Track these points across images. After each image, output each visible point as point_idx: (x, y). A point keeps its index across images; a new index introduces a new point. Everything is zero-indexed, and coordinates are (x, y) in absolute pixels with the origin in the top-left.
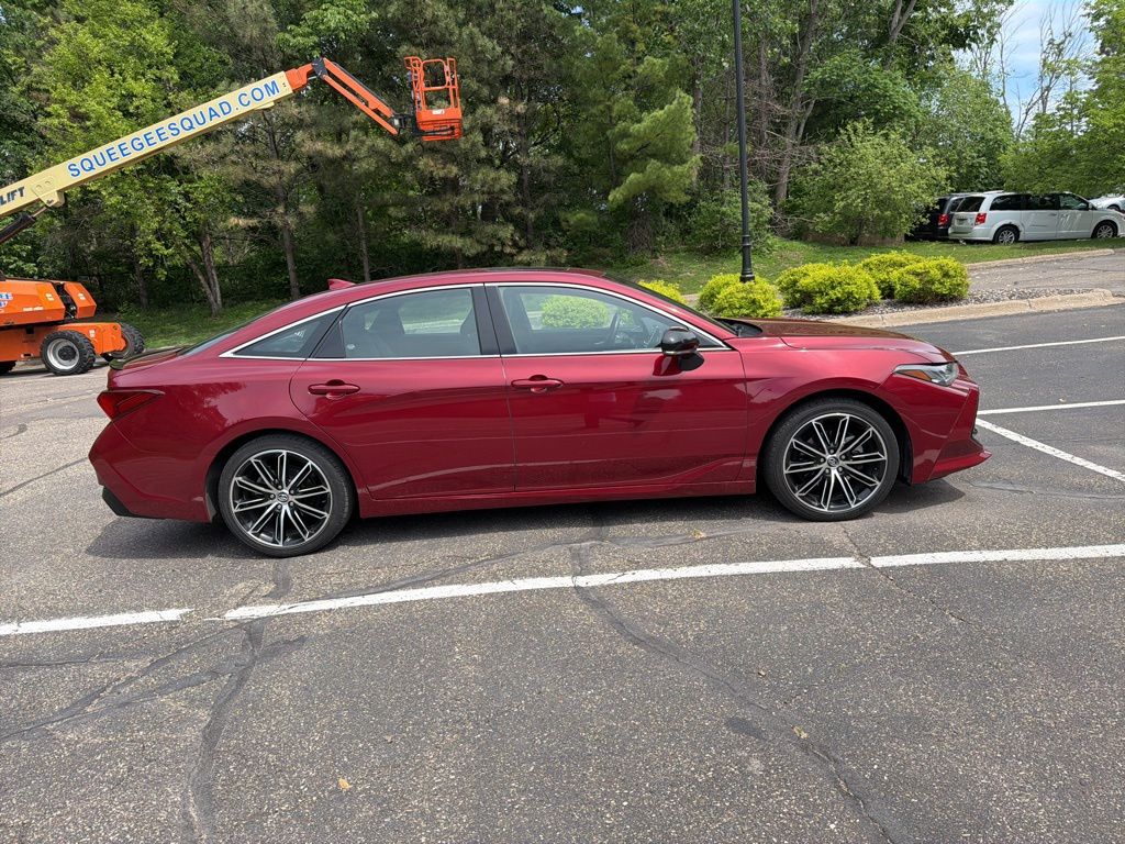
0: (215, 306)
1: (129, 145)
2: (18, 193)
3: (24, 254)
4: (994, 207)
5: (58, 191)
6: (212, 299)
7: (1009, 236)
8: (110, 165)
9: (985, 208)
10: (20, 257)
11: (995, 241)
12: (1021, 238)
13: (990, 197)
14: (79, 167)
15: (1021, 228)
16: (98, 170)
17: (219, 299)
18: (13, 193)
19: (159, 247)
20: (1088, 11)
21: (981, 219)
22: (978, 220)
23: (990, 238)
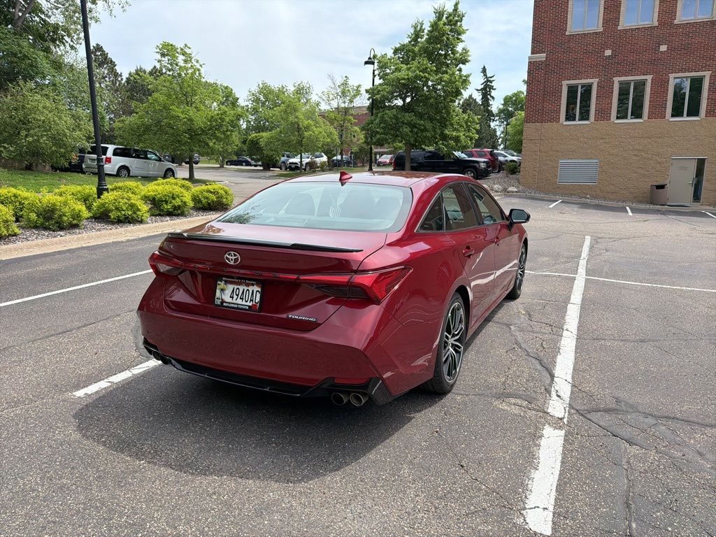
4: (115, 153)
7: (124, 172)
9: (110, 153)
11: (118, 175)
12: (131, 174)
13: (111, 148)
15: (130, 168)
20: (158, 50)
21: (108, 160)
22: (106, 161)
23: (115, 173)
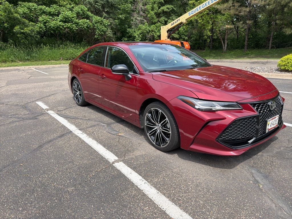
0: (224, 50)
1: (201, 7)
2: (179, 20)
3: (186, 35)
5: (186, 20)
6: (224, 48)
8: (197, 12)
10: (185, 35)
14: (190, 13)
16: (194, 13)
17: (226, 48)
18: (178, 20)
19: (209, 33)
